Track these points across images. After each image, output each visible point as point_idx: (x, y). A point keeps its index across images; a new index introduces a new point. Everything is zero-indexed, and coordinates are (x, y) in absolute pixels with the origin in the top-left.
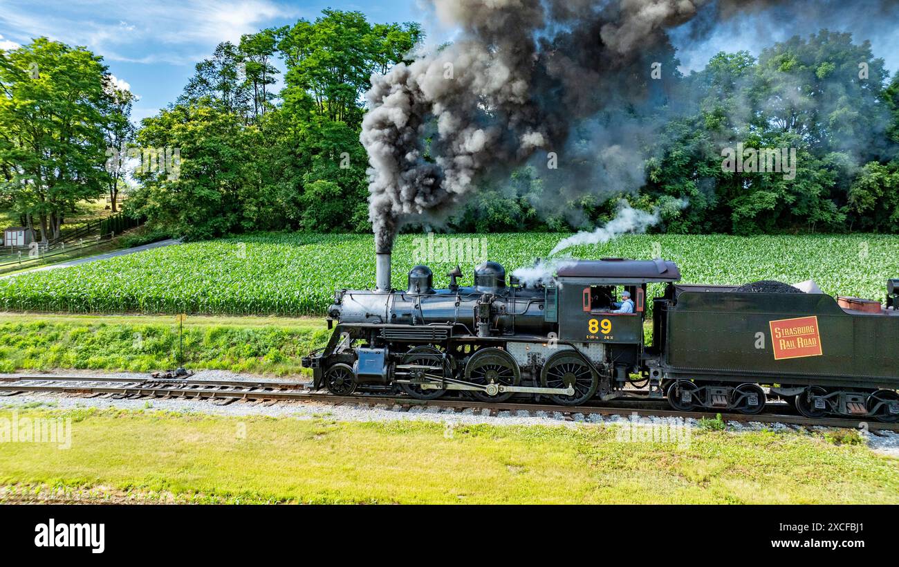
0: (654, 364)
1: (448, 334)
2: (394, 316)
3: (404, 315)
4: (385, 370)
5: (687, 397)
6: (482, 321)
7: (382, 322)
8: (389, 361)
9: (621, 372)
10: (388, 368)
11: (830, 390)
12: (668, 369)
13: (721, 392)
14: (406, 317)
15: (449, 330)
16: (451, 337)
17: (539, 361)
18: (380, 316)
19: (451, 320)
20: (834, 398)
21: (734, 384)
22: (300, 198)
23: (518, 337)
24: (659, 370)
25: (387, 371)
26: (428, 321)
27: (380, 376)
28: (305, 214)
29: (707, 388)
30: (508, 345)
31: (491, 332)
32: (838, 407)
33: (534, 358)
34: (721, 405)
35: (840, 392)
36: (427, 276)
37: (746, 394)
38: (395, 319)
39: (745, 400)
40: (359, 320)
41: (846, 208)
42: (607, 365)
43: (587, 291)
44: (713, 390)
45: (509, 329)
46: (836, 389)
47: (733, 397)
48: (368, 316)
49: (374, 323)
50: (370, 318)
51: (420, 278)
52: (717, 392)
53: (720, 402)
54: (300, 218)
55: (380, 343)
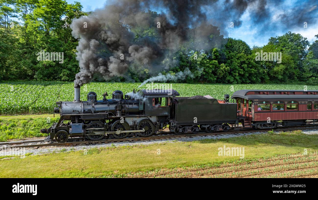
0: (172, 121)
1: (107, 116)
2: (84, 111)
3: (88, 110)
4: (83, 131)
5: (181, 130)
6: (119, 111)
7: (79, 113)
8: (84, 127)
9: (162, 124)
10: (84, 130)
11: (214, 125)
12: (176, 122)
13: (189, 128)
14: (89, 111)
15: (107, 115)
16: (108, 117)
17: (136, 123)
18: (78, 111)
19: (107, 111)
20: (215, 127)
21: (192, 125)
22: (35, 66)
23: (130, 116)
24: (173, 123)
25: (84, 131)
26: (98, 112)
27: (81, 133)
28: (37, 73)
29: (186, 127)
30: (126, 119)
31: (122, 114)
32: (216, 129)
33: (135, 122)
34: (189, 132)
35: (217, 125)
36: (95, 96)
37: (195, 128)
38: (84, 112)
39: (195, 129)
40: (69, 113)
41: (216, 76)
42: (158, 122)
43: (154, 99)
44: (187, 127)
45: (127, 113)
46: (216, 124)
47: (192, 129)
48: (74, 111)
49: (76, 114)
50: (74, 112)
51: (93, 97)
52: (188, 128)
53: (189, 131)
54: (34, 74)
55: (80, 121)
